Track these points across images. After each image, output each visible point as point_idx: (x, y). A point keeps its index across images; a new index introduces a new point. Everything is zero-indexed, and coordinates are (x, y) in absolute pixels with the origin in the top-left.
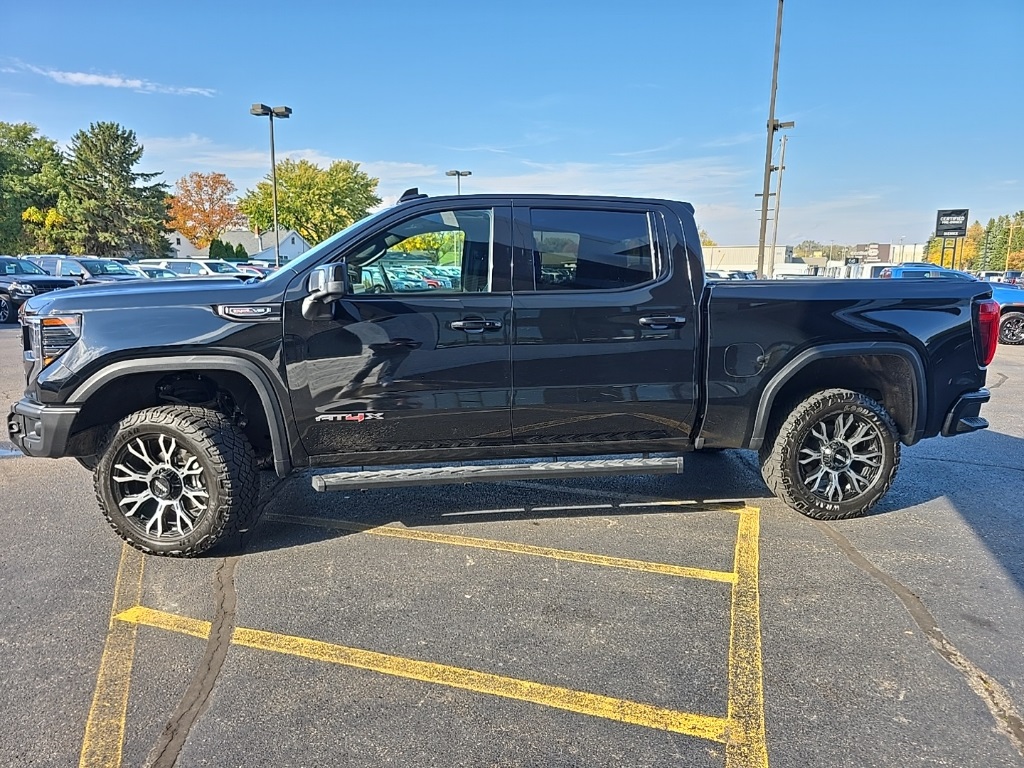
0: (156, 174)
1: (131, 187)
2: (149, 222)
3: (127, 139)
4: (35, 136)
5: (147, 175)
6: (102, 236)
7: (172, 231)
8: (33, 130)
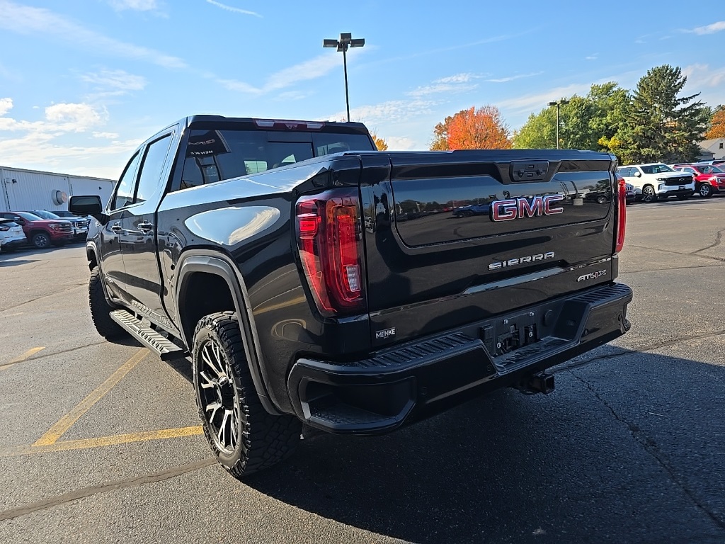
0: (694, 96)
1: (673, 110)
2: (683, 135)
3: (675, 74)
4: (614, 89)
5: (687, 99)
6: (644, 151)
7: (703, 139)
8: (614, 85)
